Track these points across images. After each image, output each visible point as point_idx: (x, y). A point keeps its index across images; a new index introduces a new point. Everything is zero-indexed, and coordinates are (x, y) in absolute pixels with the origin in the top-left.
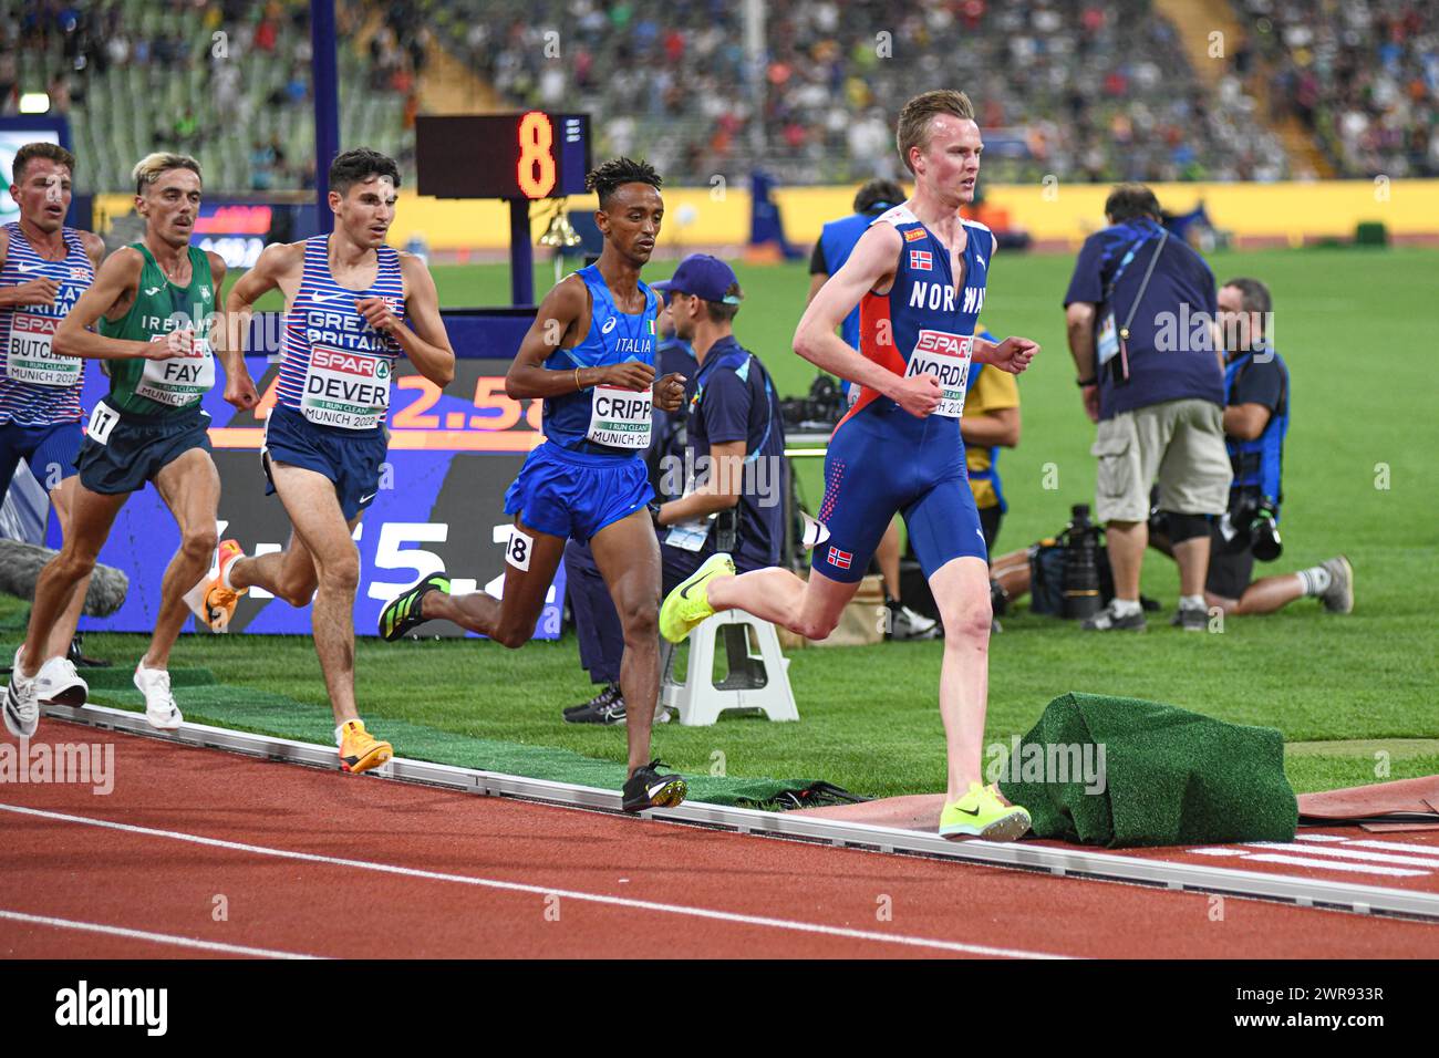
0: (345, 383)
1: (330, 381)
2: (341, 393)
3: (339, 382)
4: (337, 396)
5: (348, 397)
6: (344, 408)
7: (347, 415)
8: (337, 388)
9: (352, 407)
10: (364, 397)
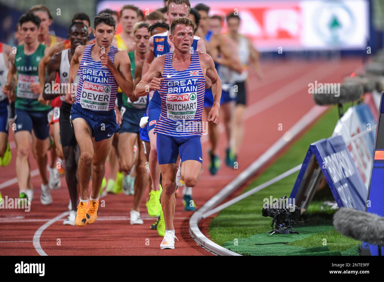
0: (94, 94)
1: (89, 93)
2: (92, 98)
3: (92, 94)
4: (91, 99)
5: (95, 99)
6: (94, 103)
7: (95, 105)
8: (91, 96)
9: (97, 103)
10: (100, 99)
